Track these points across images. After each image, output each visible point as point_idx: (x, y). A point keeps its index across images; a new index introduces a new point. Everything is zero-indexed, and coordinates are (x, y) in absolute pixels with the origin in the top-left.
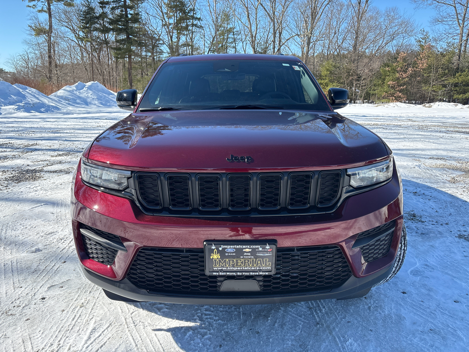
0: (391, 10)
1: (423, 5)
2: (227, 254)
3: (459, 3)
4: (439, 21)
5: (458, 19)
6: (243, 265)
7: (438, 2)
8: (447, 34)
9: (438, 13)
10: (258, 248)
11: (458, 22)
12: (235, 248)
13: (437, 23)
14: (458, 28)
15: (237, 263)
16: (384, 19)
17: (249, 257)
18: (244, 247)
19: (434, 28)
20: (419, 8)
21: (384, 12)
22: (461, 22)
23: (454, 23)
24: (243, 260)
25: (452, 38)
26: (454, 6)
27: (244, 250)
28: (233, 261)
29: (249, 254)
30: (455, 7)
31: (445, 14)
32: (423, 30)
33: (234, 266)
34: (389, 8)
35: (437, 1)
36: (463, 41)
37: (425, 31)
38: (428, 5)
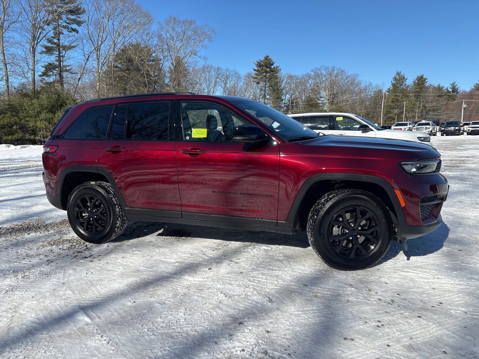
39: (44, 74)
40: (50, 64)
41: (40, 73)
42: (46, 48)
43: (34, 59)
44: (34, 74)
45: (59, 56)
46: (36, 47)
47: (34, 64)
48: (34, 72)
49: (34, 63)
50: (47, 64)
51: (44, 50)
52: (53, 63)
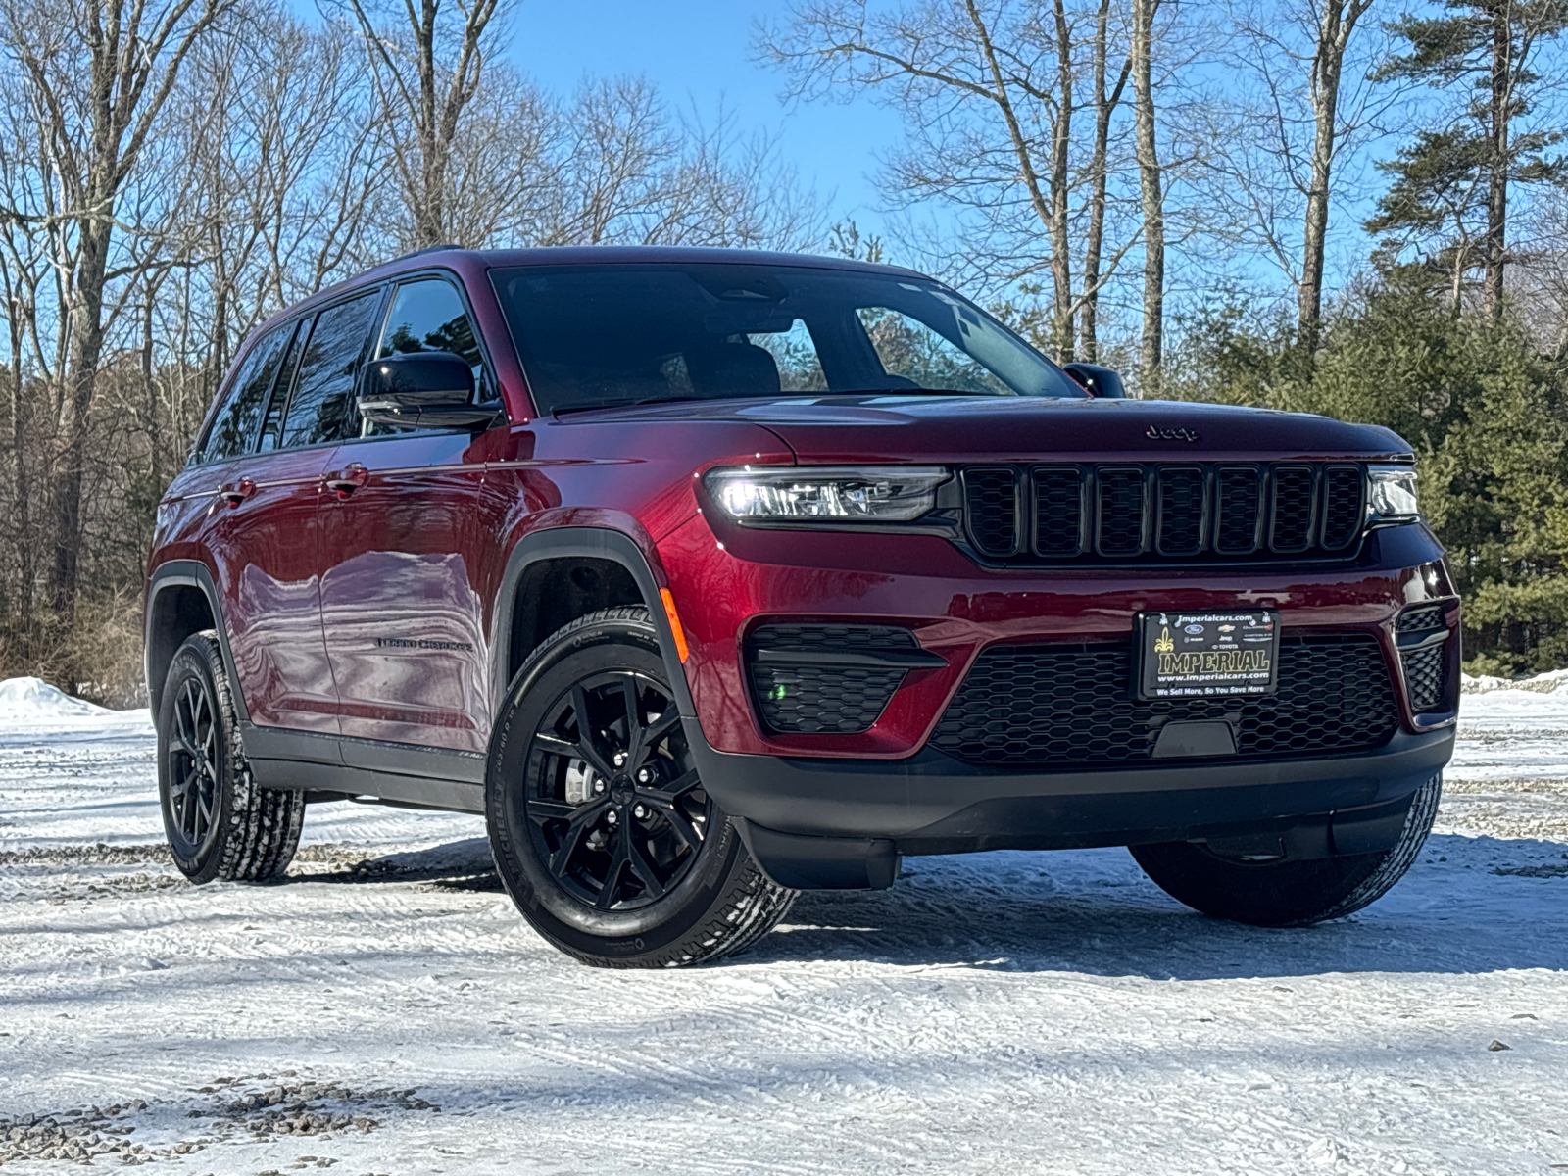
0: (614, 92)
1: (825, 82)
2: (1187, 640)
3: (1017, 80)
4: (928, 182)
5: (1033, 177)
6: (1215, 669)
7: (909, 68)
8: (982, 262)
9: (914, 130)
10: (1247, 623)
11: (1034, 189)
12: (1203, 623)
13: (917, 192)
14: (1039, 225)
15: (1206, 662)
16: (579, 152)
17: (1229, 646)
18: (1222, 619)
19: (905, 222)
20: (806, 95)
21: (569, 104)
22: (1044, 188)
23: (1010, 194)
24: (1216, 654)
25: (1018, 282)
26: (996, 98)
27: (1221, 629)
28: (1198, 656)
29: (1229, 639)
30: (1004, 103)
31: (954, 139)
32: (845, 226)
33: (1197, 673)
34: (599, 83)
35: (904, 64)
36: (1075, 303)
37: (864, 236)
38: (858, 85)
39: (1399, 212)
40: (1436, 142)
41: (1370, 210)
42: (1415, 32)
43: (1330, 120)
44: (1323, 220)
45: (1500, 82)
46: (1345, 40)
47: (1323, 152)
48: (1323, 207)
49: (1329, 147)
50: (1412, 142)
51: (1407, 49)
52: (1458, 133)
